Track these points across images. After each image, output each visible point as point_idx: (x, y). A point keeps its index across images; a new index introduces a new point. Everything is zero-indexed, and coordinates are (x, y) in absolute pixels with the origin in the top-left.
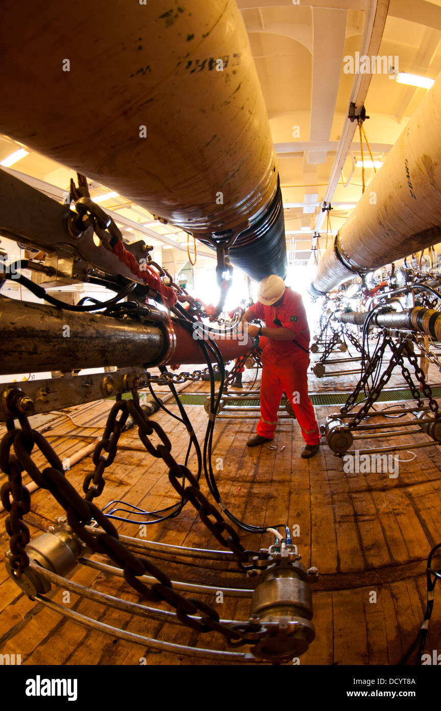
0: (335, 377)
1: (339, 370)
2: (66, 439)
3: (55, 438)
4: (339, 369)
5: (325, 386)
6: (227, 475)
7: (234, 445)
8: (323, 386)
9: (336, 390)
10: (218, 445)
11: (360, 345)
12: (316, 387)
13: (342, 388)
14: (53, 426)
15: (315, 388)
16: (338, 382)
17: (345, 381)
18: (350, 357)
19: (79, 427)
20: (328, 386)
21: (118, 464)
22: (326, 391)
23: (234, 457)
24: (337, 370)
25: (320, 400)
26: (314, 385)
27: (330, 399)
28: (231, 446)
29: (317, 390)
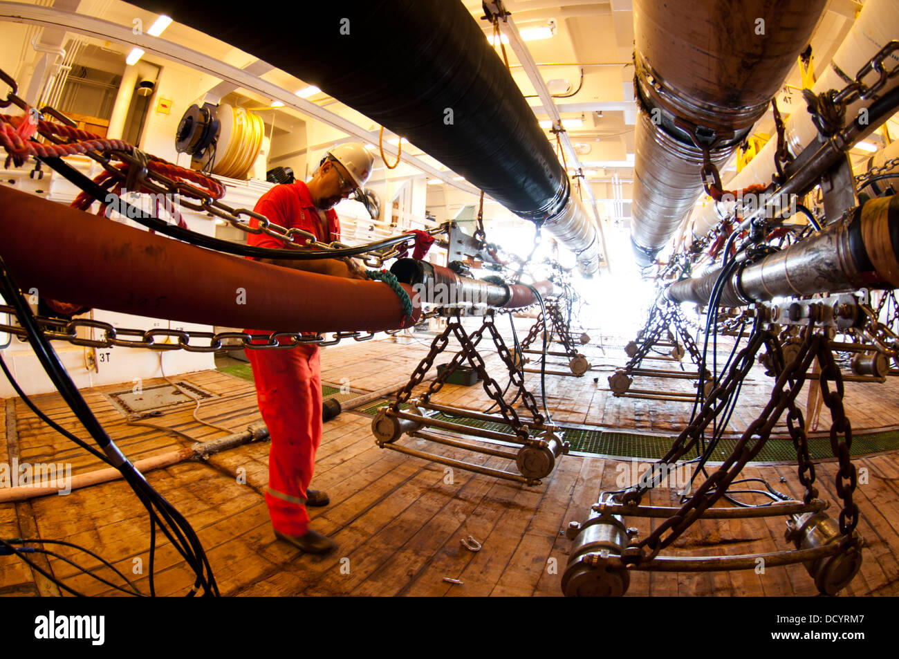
0: (658, 401)
1: (669, 391)
2: (165, 433)
3: (151, 429)
4: (669, 387)
5: (637, 418)
6: (338, 583)
7: (403, 516)
8: (633, 417)
9: (654, 427)
10: (374, 509)
11: (697, 351)
12: (621, 417)
13: (667, 425)
14: (165, 413)
15: (618, 418)
16: (661, 412)
17: (674, 411)
18: (681, 370)
19: (196, 421)
20: (642, 418)
21: (190, 495)
22: (636, 427)
23: (383, 546)
24: (665, 390)
25: (620, 444)
26: (619, 413)
27: (639, 446)
28: (394, 519)
29: (622, 423)
